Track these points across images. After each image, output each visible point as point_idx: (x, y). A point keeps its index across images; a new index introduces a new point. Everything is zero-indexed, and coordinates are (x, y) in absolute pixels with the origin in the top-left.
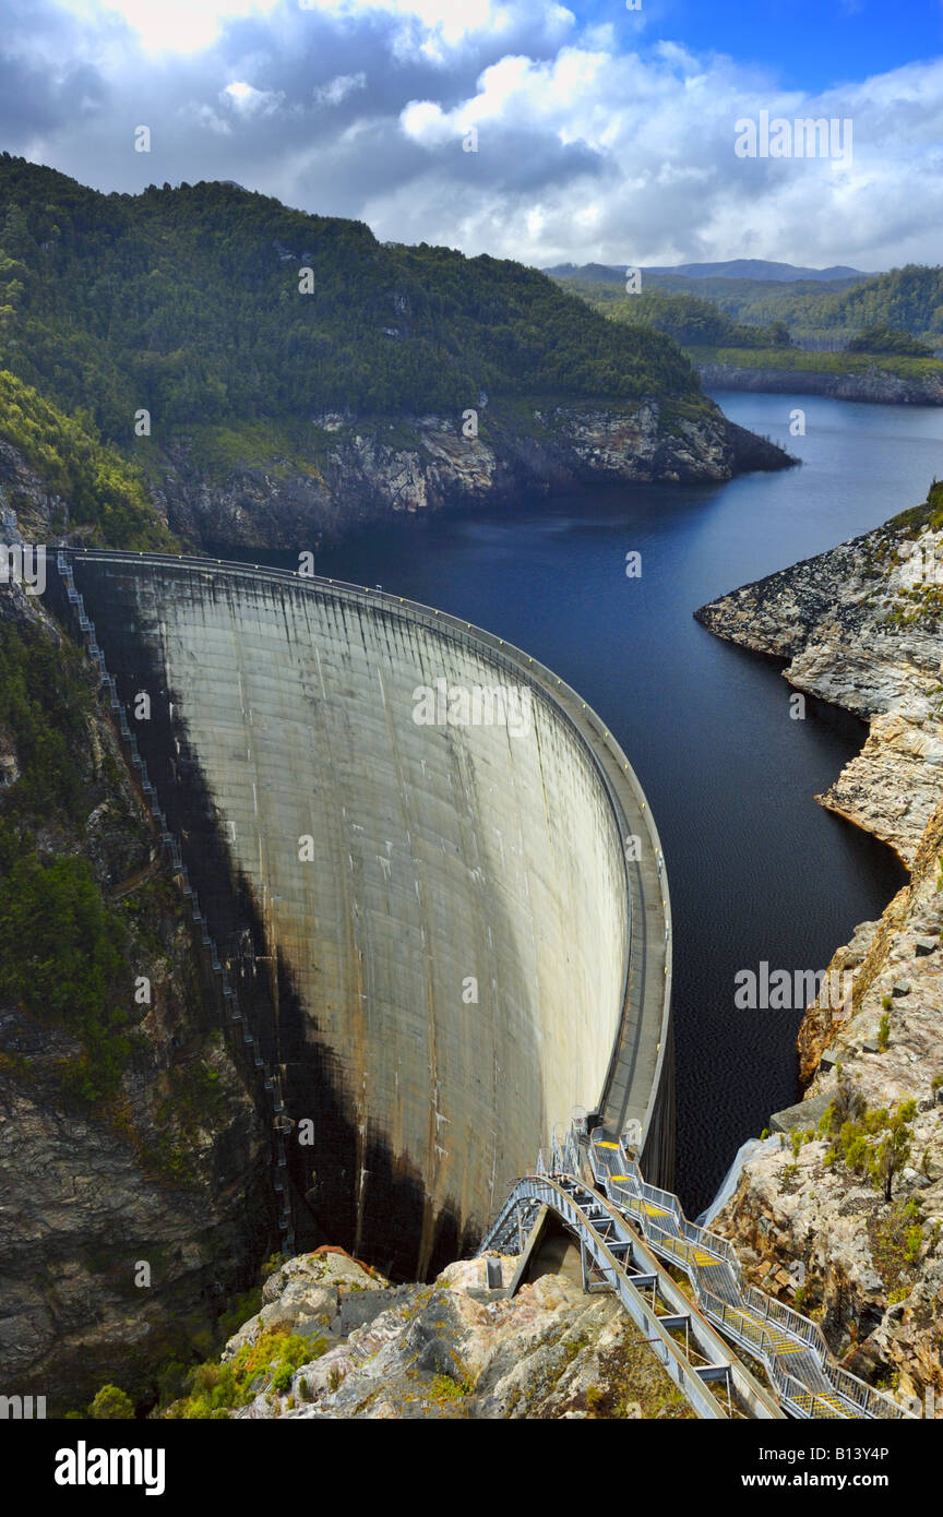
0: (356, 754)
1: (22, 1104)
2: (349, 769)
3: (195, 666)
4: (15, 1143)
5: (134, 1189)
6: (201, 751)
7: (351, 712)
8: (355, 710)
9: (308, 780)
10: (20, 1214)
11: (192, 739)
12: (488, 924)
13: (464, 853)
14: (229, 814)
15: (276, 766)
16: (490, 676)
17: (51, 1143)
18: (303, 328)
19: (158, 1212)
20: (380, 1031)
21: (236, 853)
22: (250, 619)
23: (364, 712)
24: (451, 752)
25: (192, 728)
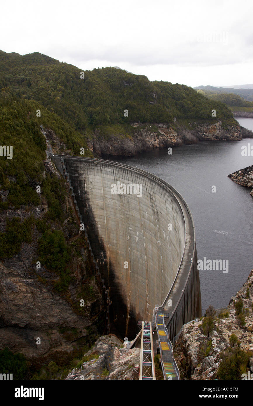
0: (130, 209)
1: (44, 290)
2: (128, 213)
3: (92, 185)
4: (42, 299)
5: (71, 314)
6: (93, 206)
7: (129, 199)
8: (130, 198)
9: (118, 215)
10: (43, 317)
11: (91, 203)
12: (161, 256)
13: (156, 236)
14: (99, 223)
15: (111, 211)
16: (161, 191)
17: (51, 300)
18: (129, 102)
19: (76, 320)
20: (134, 281)
21: (100, 233)
22: (105, 174)
23: (132, 198)
24: (153, 210)
25: (91, 201)
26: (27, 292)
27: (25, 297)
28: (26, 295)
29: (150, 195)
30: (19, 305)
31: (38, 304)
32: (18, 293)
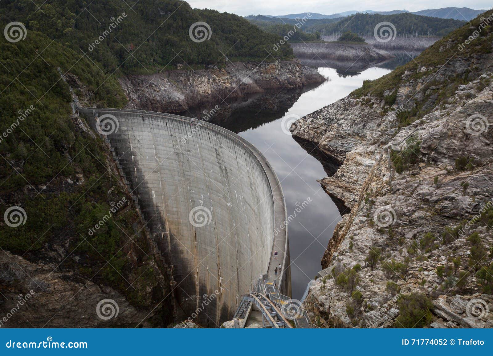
0: (192, 169)
1: (89, 283)
2: (189, 174)
3: (140, 144)
4: (87, 295)
5: (126, 307)
6: (143, 170)
7: (189, 157)
8: (190, 156)
9: (176, 178)
10: (89, 318)
11: (140, 166)
12: (233, 219)
13: (225, 197)
14: (153, 189)
15: (167, 174)
16: (231, 144)
17: (99, 294)
18: (169, 36)
19: (134, 313)
20: (202, 253)
21: (155, 202)
22: (156, 128)
23: (193, 156)
24: (220, 167)
25: (140, 163)
26: (65, 290)
27: (63, 297)
28: (64, 294)
29: (216, 150)
30: (54, 310)
31: (82, 303)
32: (52, 294)
